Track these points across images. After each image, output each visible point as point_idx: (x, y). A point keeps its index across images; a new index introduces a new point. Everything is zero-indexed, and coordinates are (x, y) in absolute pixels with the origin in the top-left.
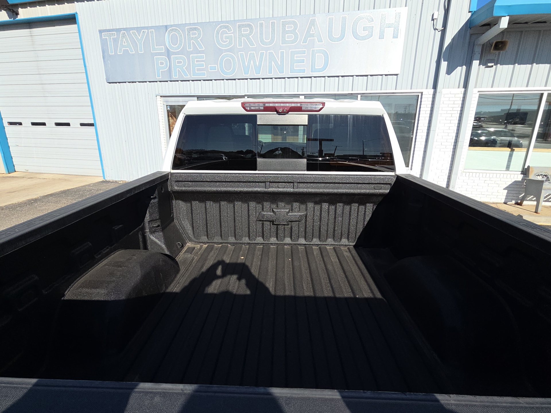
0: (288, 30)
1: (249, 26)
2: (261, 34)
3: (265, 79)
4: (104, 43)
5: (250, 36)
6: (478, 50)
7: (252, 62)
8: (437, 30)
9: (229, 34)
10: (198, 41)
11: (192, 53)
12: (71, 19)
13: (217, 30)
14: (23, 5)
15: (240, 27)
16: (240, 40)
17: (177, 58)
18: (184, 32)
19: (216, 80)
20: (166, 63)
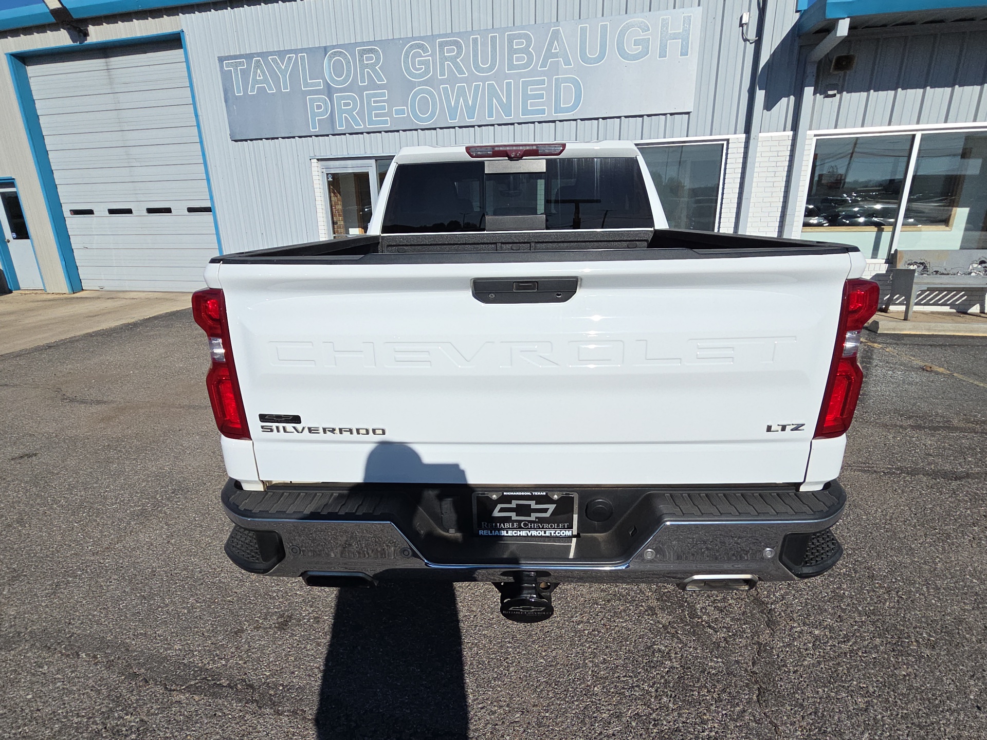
0: (518, 48)
1: (456, 43)
2: (475, 55)
3: (483, 127)
4: (226, 77)
5: (458, 60)
6: (811, 70)
7: (461, 100)
8: (749, 41)
9: (425, 56)
11: (366, 88)
12: (174, 41)
14: (98, 20)
15: (442, 45)
16: (442, 65)
17: (343, 98)
18: (353, 56)
19: (405, 131)
20: (326, 106)
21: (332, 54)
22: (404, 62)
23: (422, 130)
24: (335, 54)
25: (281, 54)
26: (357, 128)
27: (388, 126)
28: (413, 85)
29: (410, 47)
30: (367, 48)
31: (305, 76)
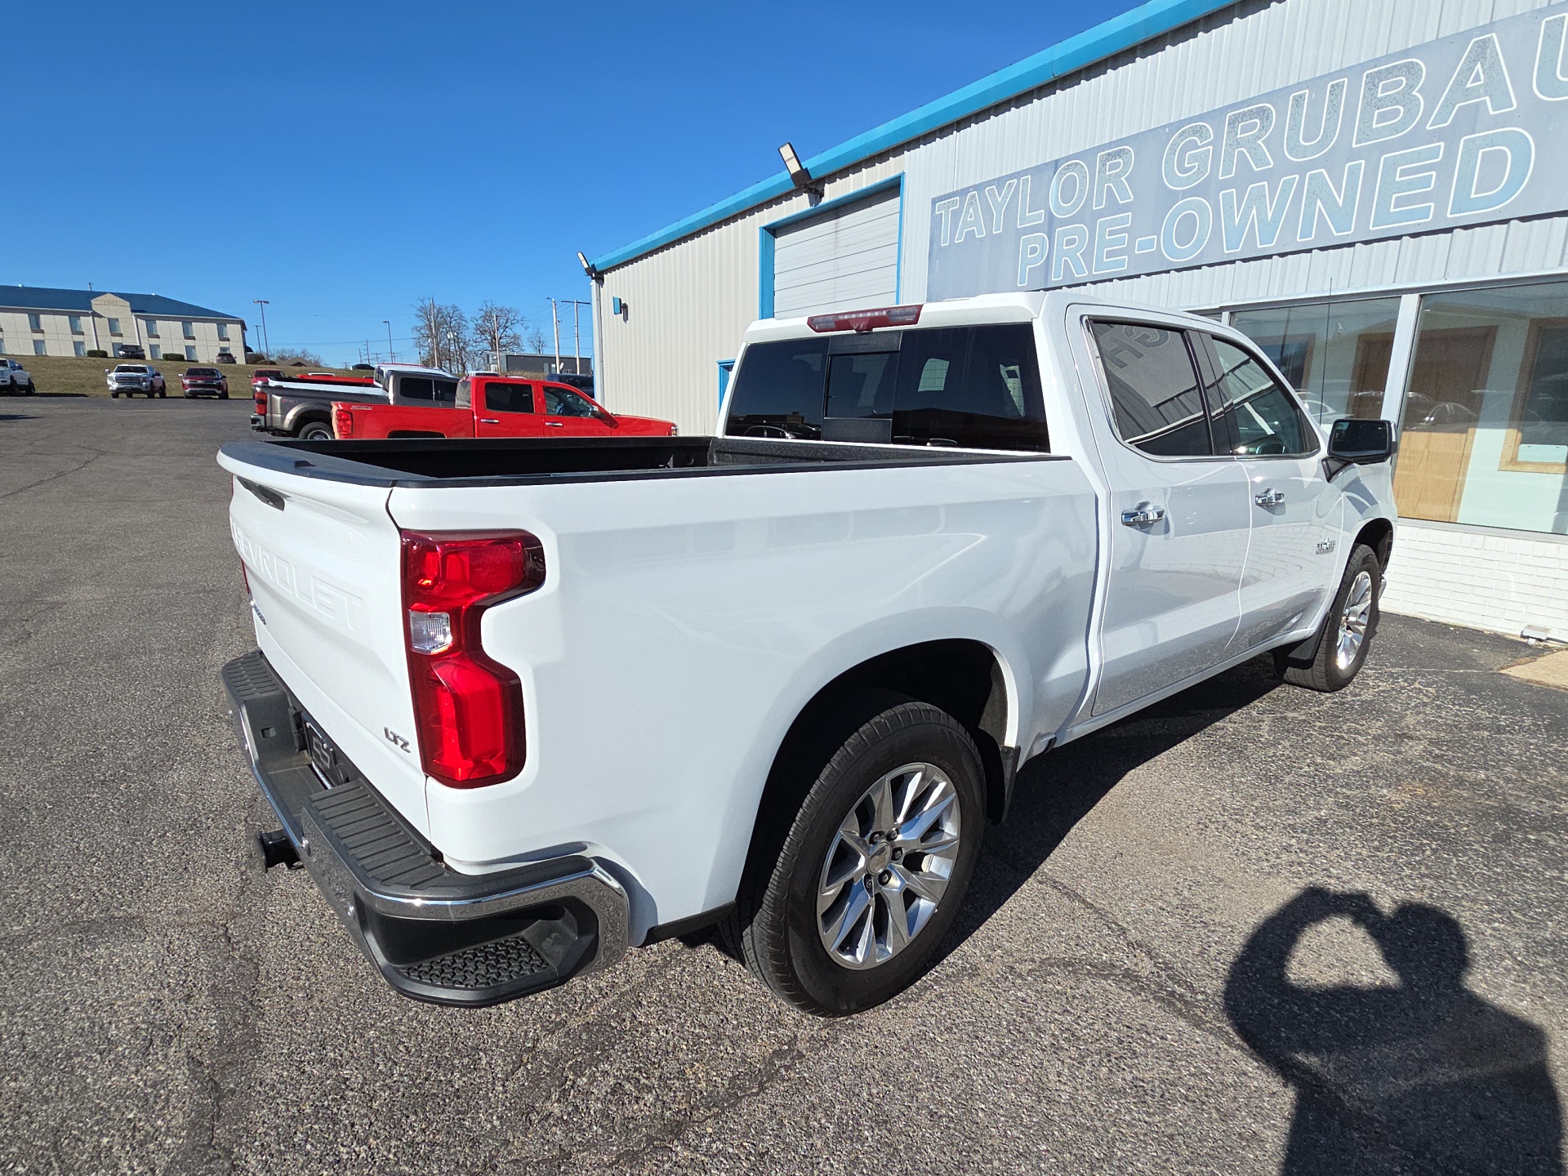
0: (1386, 97)
1: (1263, 113)
2: (1294, 127)
3: (1290, 256)
4: (936, 221)
5: (1260, 142)
7: (1254, 211)
9: (1202, 147)
10: (1122, 181)
11: (1102, 214)
12: (891, 189)
13: (1172, 145)
14: (831, 178)
15: (1233, 122)
16: (1229, 154)
17: (1065, 234)
18: (1092, 166)
19: (1148, 275)
20: (1042, 249)
21: (1064, 169)
22: (1166, 162)
23: (1178, 270)
24: (1067, 168)
25: (1000, 182)
26: (1079, 277)
27: (1124, 270)
28: (1174, 197)
29: (1181, 135)
30: (1114, 151)
31: (1023, 208)
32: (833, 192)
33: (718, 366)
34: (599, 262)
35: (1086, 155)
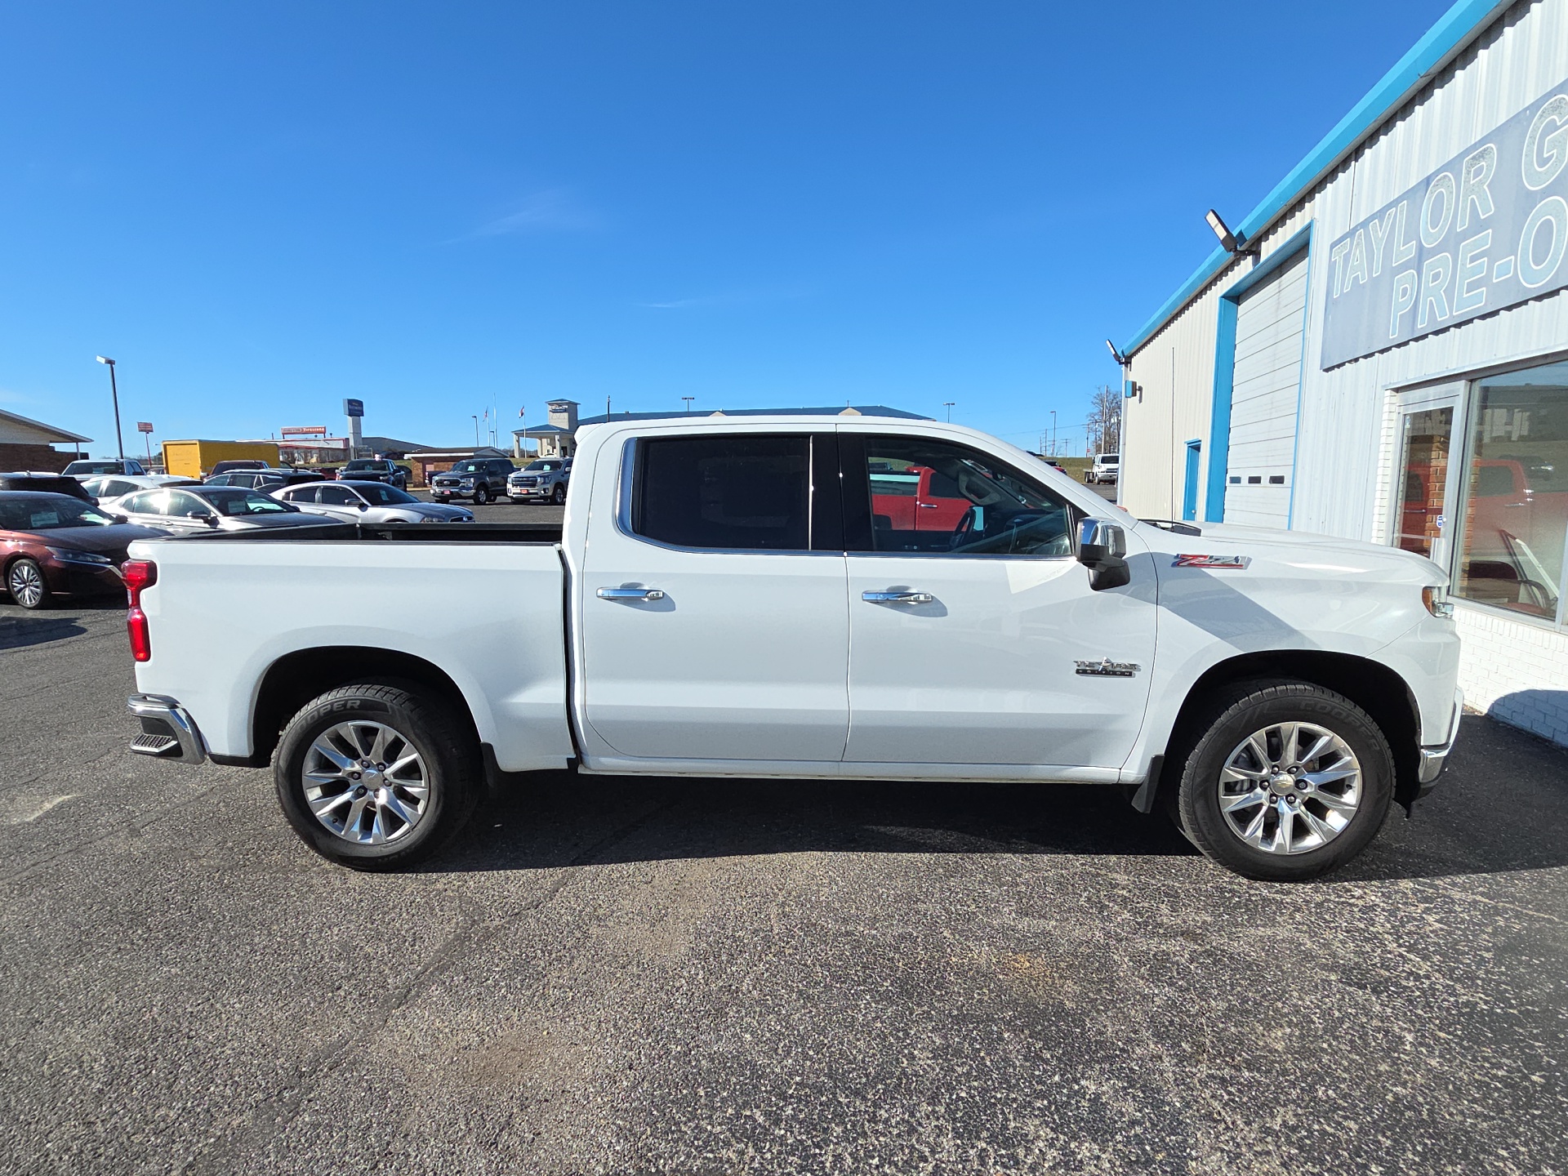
4: (1332, 271)
10: (1484, 190)
13: (1532, 131)
14: (1263, 236)
17: (1432, 267)
18: (1458, 177)
19: (1509, 308)
20: (1412, 289)
21: (1434, 186)
22: (1526, 155)
23: (1539, 298)
24: (1437, 185)
25: (1380, 214)
26: (1442, 320)
27: (1483, 306)
28: (1531, 199)
29: (1541, 116)
30: (1476, 152)
31: (1399, 242)
32: (1269, 248)
33: (1186, 446)
34: (1125, 347)
35: (1451, 166)
